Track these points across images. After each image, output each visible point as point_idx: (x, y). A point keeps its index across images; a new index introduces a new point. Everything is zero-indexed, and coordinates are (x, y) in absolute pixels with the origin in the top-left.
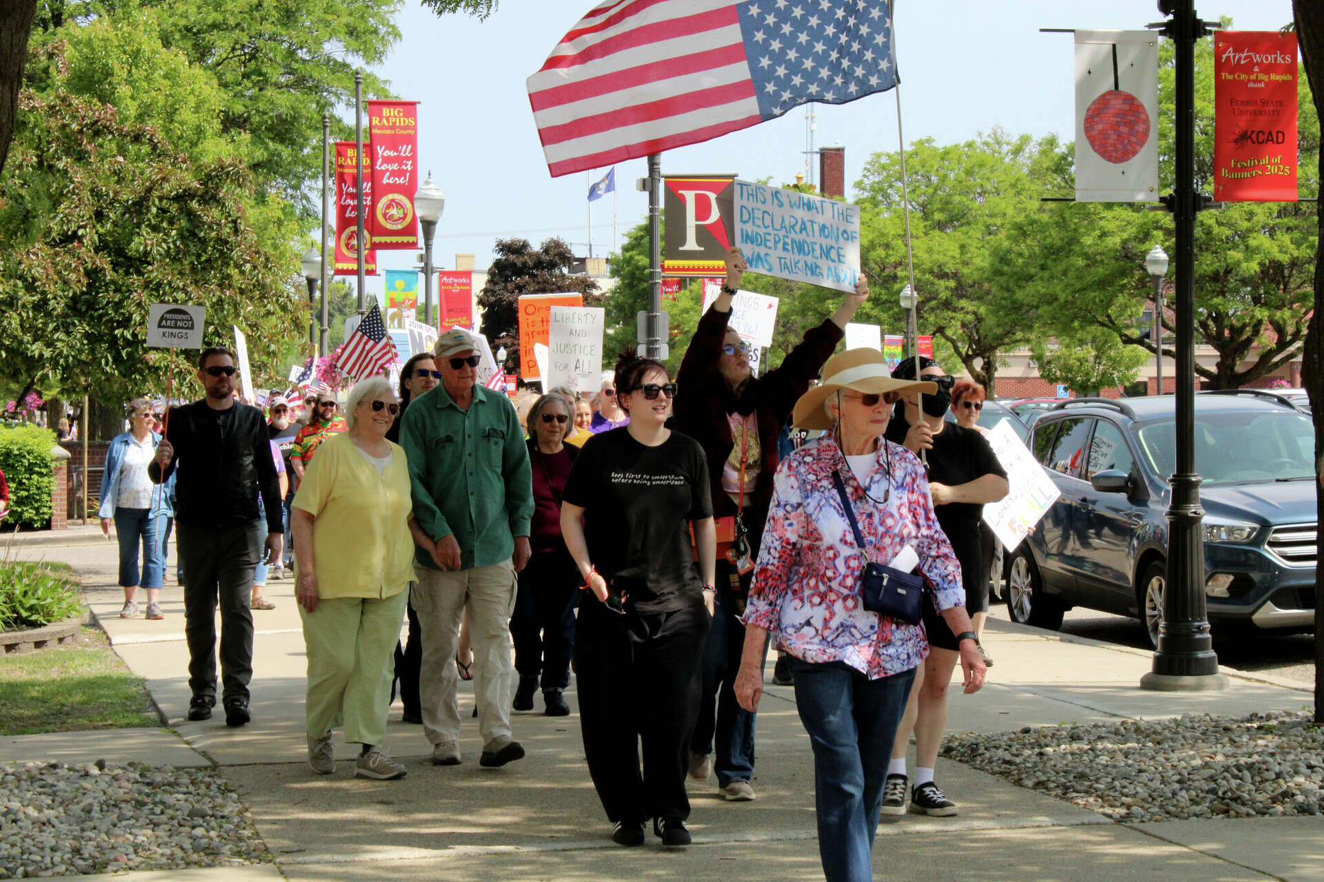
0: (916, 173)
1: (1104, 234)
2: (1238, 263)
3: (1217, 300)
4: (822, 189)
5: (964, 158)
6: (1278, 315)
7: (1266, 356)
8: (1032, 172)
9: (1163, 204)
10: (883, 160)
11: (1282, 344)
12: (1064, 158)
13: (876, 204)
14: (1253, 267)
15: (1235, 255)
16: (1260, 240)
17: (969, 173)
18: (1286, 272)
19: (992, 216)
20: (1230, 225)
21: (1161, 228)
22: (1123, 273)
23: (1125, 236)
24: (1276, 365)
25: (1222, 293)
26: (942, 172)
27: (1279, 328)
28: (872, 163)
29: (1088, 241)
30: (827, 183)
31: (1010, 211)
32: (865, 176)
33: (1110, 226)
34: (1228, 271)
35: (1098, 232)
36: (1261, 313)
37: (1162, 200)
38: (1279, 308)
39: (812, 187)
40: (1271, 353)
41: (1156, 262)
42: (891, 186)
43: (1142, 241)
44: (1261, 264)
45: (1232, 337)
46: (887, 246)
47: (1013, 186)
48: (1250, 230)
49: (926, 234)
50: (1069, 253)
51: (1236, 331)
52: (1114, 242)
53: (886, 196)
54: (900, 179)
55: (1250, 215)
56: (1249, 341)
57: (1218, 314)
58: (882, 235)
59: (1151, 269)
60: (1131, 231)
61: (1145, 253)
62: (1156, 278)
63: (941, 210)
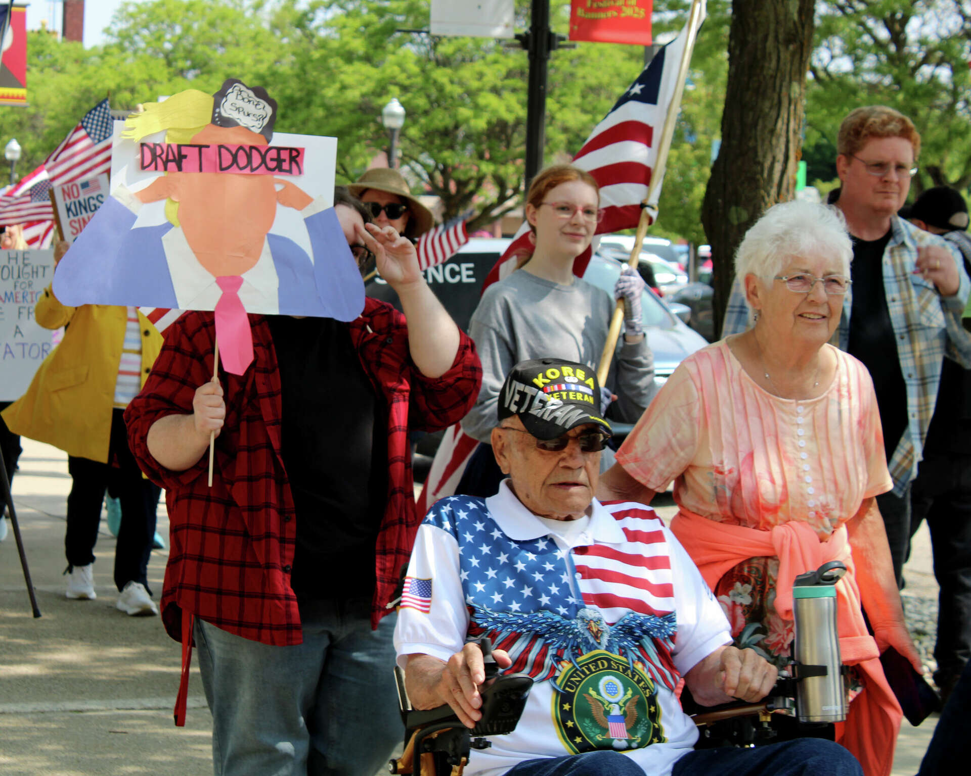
0: (162, 22)
1: (344, 87)
2: (467, 121)
3: (446, 154)
4: (64, 33)
5: (208, 12)
6: (502, 170)
7: (487, 209)
8: (275, 27)
9: (517, 42)
10: (131, 9)
11: (502, 198)
12: (305, 15)
13: (122, 49)
14: (480, 124)
15: (464, 112)
16: (488, 99)
17: (212, 25)
18: (509, 131)
19: (231, 65)
20: (461, 83)
21: (396, 84)
22: (360, 125)
23: (364, 89)
24: (496, 218)
25: (451, 147)
26: (186, 23)
27: (501, 183)
28: (121, 11)
29: (330, 92)
30: (69, 30)
31: (249, 61)
32: (113, 23)
33: (348, 79)
34: (457, 127)
35: (337, 85)
36: (487, 168)
37: (518, 37)
38: (504, 163)
39: (54, 33)
40: (492, 207)
41: (393, 115)
42: (137, 33)
43: (380, 95)
44: (489, 123)
45: (458, 191)
46: (132, 91)
47: (254, 38)
48: (480, 90)
49: (170, 80)
50: (309, 105)
51: (461, 184)
52: (353, 95)
53: (132, 43)
54: (146, 27)
55: (481, 76)
56: (472, 193)
57: (445, 166)
58: (128, 79)
59: (388, 122)
60: (369, 87)
61: (382, 107)
62: (392, 130)
63: (186, 58)
